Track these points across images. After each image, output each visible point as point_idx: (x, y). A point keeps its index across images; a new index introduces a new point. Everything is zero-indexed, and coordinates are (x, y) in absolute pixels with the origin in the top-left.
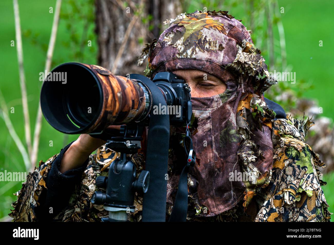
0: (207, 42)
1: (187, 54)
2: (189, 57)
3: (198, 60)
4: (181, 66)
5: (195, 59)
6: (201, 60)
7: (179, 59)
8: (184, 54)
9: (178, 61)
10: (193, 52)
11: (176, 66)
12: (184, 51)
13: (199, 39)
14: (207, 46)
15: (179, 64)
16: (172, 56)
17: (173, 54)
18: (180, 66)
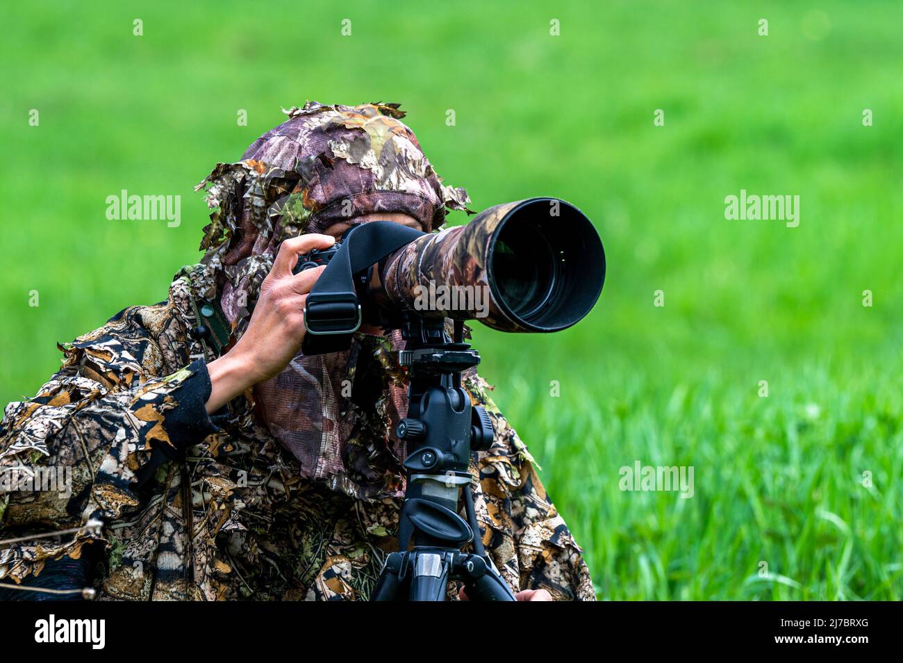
0: (409, 160)
1: (390, 182)
2: (394, 188)
3: (408, 194)
4: (384, 205)
5: (404, 192)
6: (412, 195)
7: (379, 191)
8: (387, 182)
9: (379, 195)
10: (399, 179)
11: (374, 206)
12: (385, 177)
13: (397, 154)
14: (411, 168)
15: (380, 202)
16: (364, 186)
17: (365, 183)
18: (382, 206)
